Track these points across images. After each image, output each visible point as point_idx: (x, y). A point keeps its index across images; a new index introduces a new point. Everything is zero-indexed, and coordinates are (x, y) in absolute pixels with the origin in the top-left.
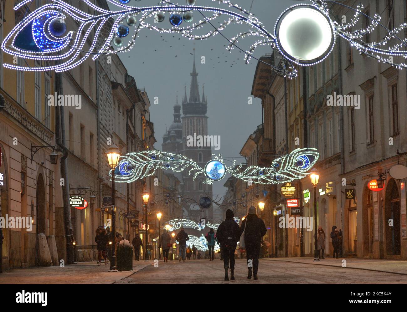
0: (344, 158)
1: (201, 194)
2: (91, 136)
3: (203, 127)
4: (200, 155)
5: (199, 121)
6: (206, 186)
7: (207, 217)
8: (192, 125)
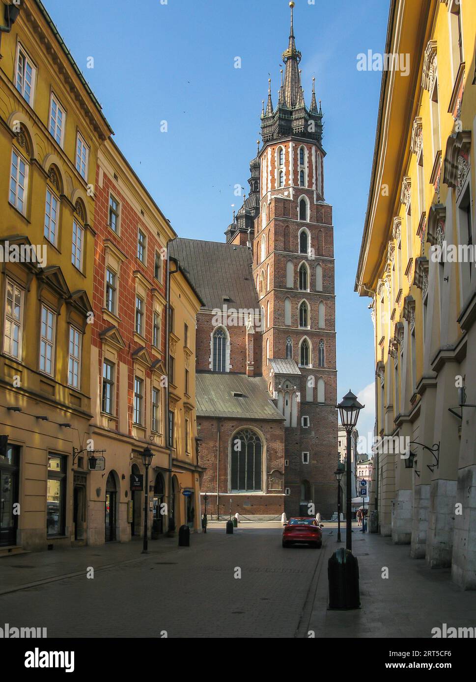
1: (306, 336)
3: (310, 167)
4: (304, 236)
5: (302, 154)
6: (318, 315)
7: (321, 398)
8: (283, 161)
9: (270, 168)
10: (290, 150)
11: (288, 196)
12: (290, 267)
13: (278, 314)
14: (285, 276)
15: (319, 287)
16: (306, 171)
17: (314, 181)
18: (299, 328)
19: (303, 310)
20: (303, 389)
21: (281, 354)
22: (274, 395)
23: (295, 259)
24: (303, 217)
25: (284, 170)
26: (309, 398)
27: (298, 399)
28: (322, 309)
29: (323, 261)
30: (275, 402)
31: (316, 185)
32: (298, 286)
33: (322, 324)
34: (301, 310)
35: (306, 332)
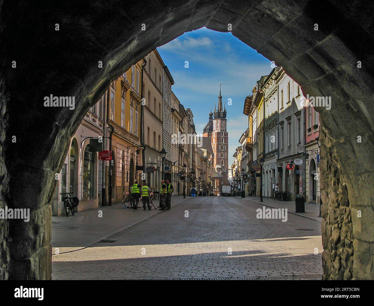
0: (279, 152)
2: (159, 136)
3: (224, 125)
4: (222, 139)
5: (222, 122)
6: (225, 155)
7: (225, 171)
8: (218, 123)
9: (216, 124)
10: (220, 121)
11: (219, 131)
12: (220, 146)
13: (217, 155)
14: (218, 148)
15: (225, 150)
19: (222, 154)
20: (222, 170)
21: (218, 163)
22: (217, 172)
23: (221, 144)
24: (222, 135)
26: (223, 172)
27: (221, 172)
29: (226, 144)
30: (217, 173)
31: (225, 128)
32: (221, 150)
33: (226, 157)
35: (222, 159)
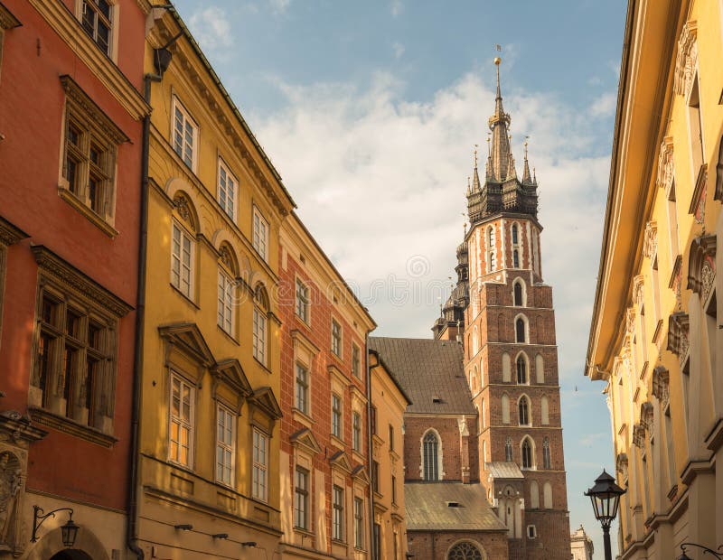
1: (527, 435)
3: (525, 245)
4: (520, 323)
6: (540, 411)
7: (548, 504)
8: (493, 242)
9: (479, 251)
10: (501, 228)
11: (501, 280)
12: (506, 359)
13: (496, 412)
14: (500, 370)
15: (541, 379)
16: (521, 251)
17: (530, 260)
18: (520, 426)
19: (523, 407)
20: (527, 495)
21: (500, 456)
22: (494, 503)
23: (512, 351)
24: (519, 302)
25: (495, 252)
26: (535, 505)
27: (522, 506)
28: (545, 403)
29: (544, 349)
30: (495, 510)
31: (533, 264)
32: (516, 379)
33: (545, 420)
34: (521, 406)
35: (528, 431)
